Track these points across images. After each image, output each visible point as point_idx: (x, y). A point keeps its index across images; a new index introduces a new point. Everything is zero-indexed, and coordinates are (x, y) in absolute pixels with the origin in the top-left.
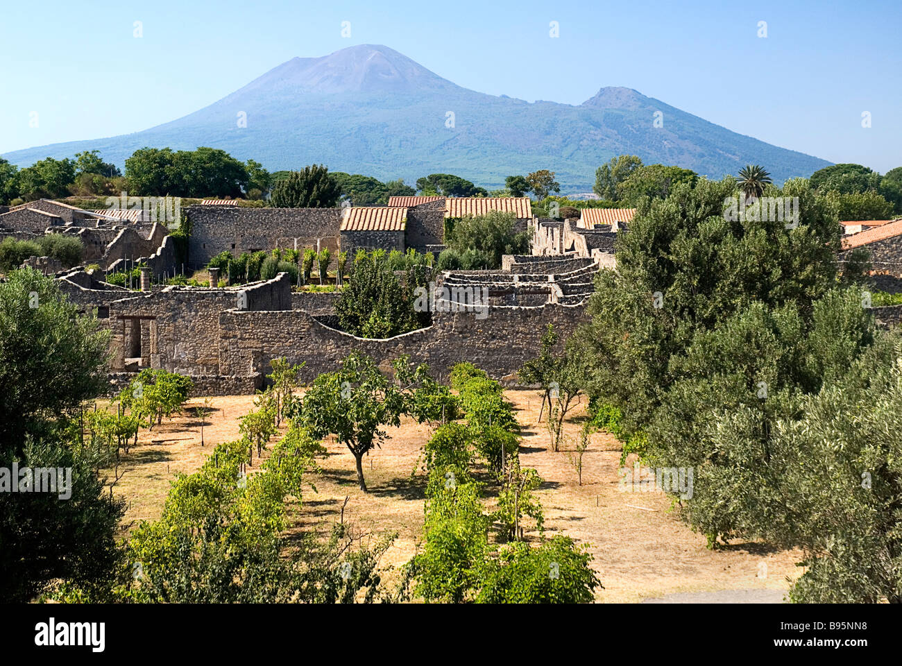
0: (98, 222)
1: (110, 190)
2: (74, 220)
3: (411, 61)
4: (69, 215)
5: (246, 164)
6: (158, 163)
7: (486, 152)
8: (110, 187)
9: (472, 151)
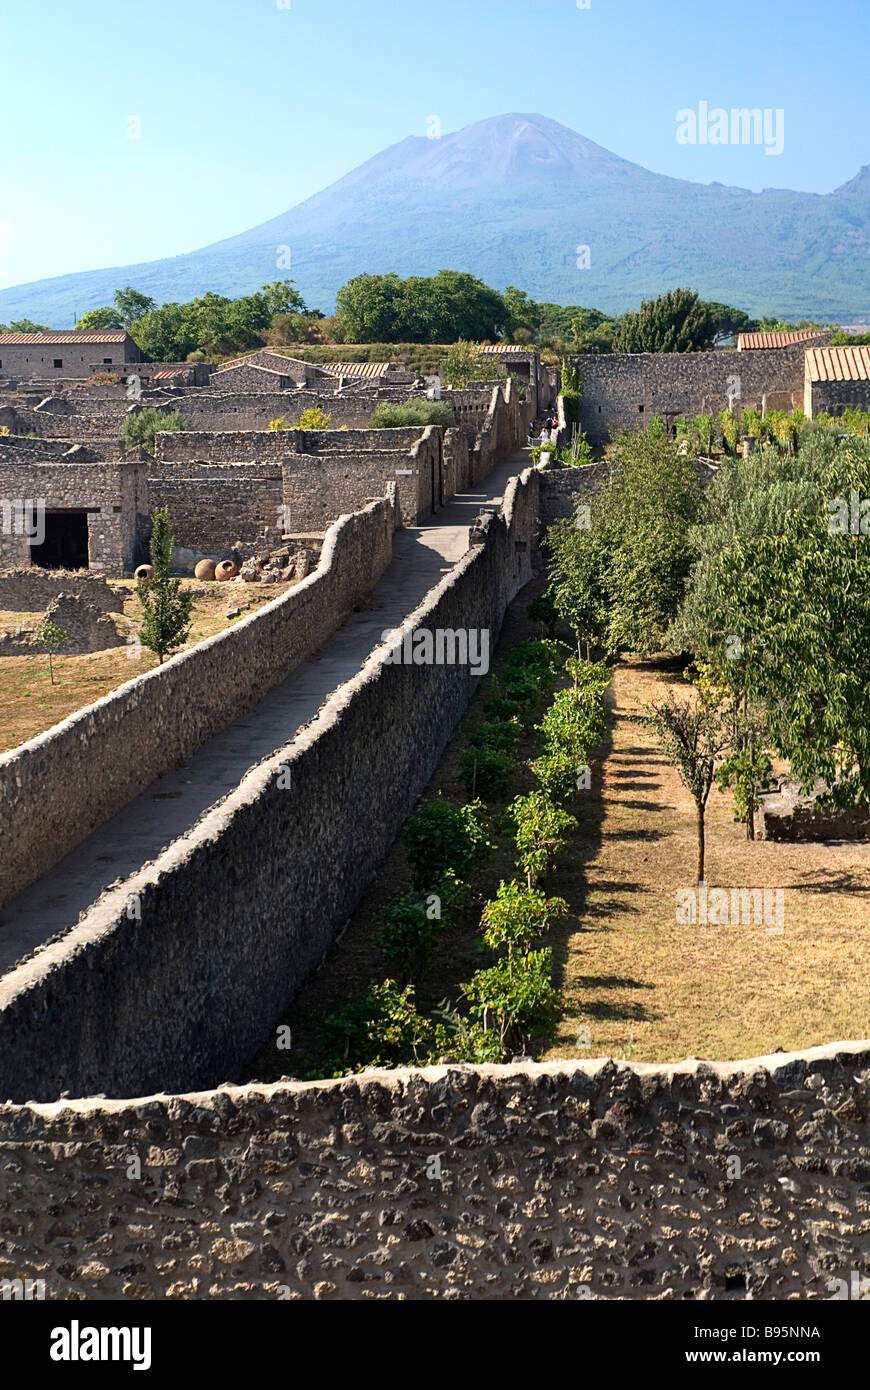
0: (341, 382)
1: (315, 335)
2: (307, 380)
3: (578, 136)
4: (301, 373)
5: (503, 293)
6: (383, 294)
7: (691, 268)
8: (315, 332)
9: (671, 268)
